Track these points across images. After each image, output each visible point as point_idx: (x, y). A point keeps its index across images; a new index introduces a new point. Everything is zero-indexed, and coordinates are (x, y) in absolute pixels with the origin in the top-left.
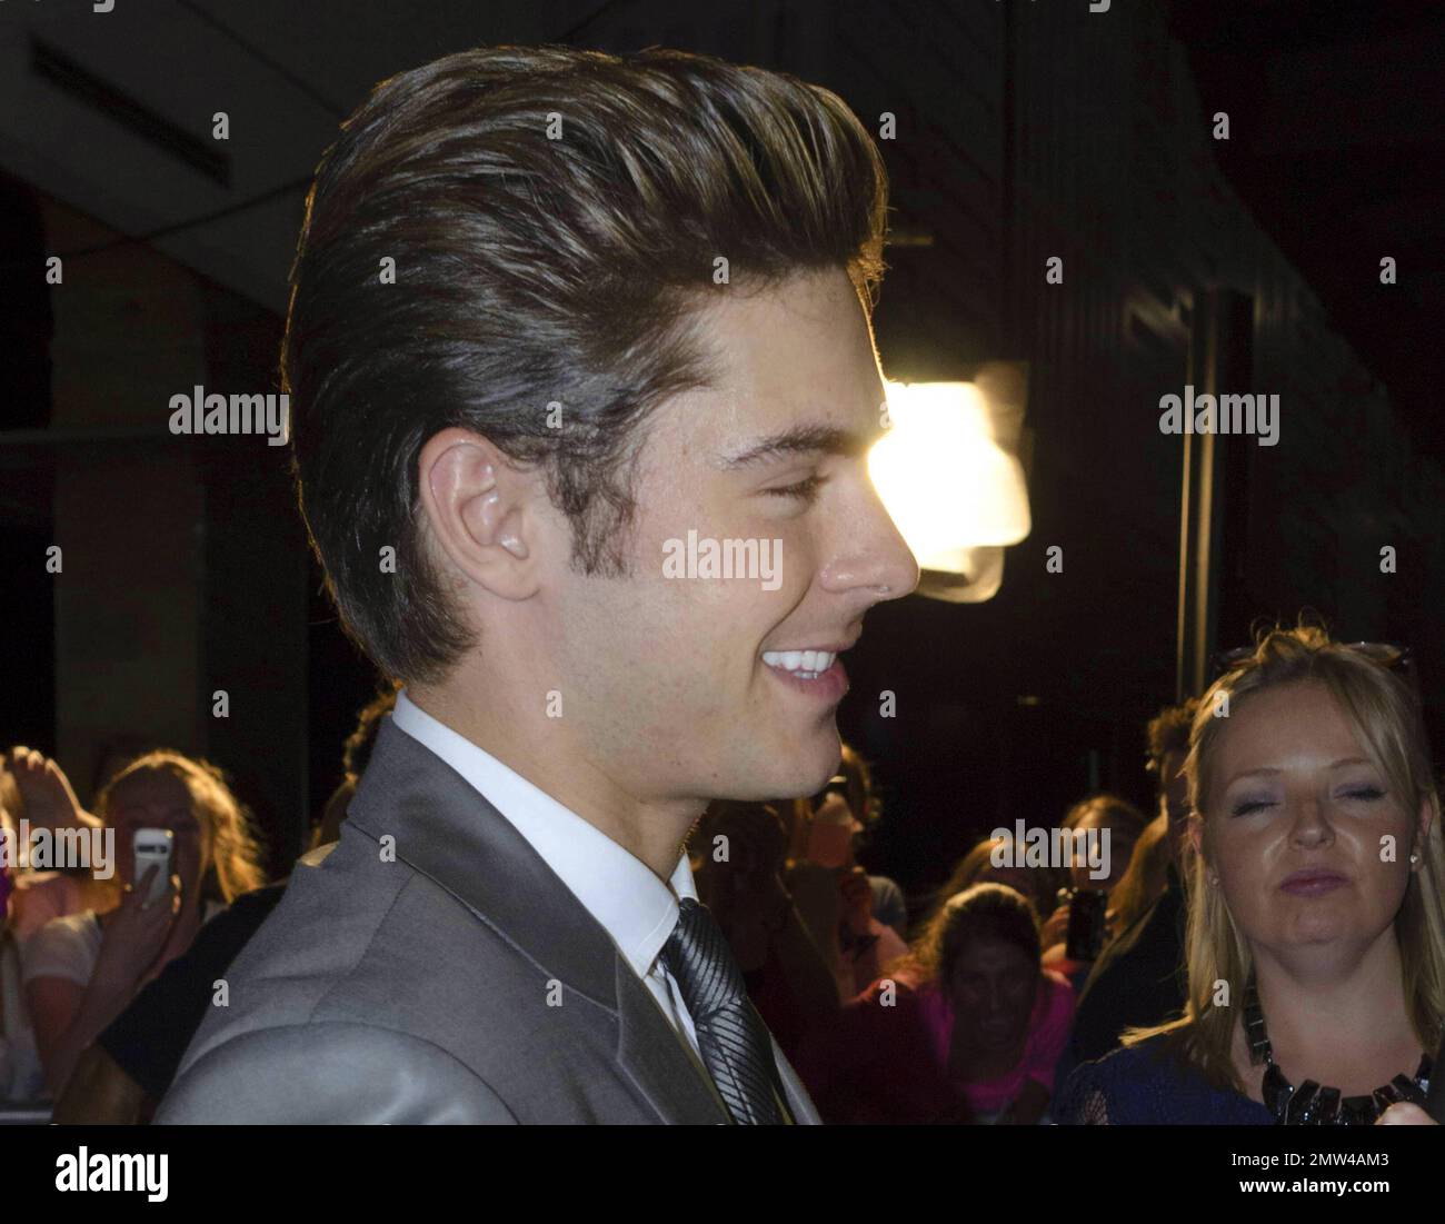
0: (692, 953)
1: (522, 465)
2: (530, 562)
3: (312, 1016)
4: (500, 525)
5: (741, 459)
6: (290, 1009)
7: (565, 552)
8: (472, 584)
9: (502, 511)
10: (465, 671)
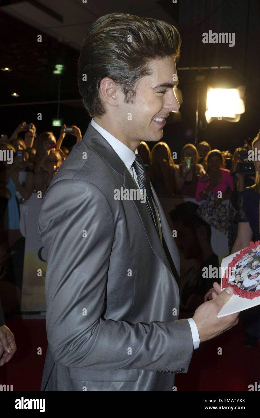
0: (137, 163)
1: (118, 85)
2: (117, 100)
3: (73, 177)
4: (112, 94)
5: (154, 88)
6: (70, 176)
7: (124, 99)
8: (107, 103)
9: (113, 91)
10: (104, 117)
